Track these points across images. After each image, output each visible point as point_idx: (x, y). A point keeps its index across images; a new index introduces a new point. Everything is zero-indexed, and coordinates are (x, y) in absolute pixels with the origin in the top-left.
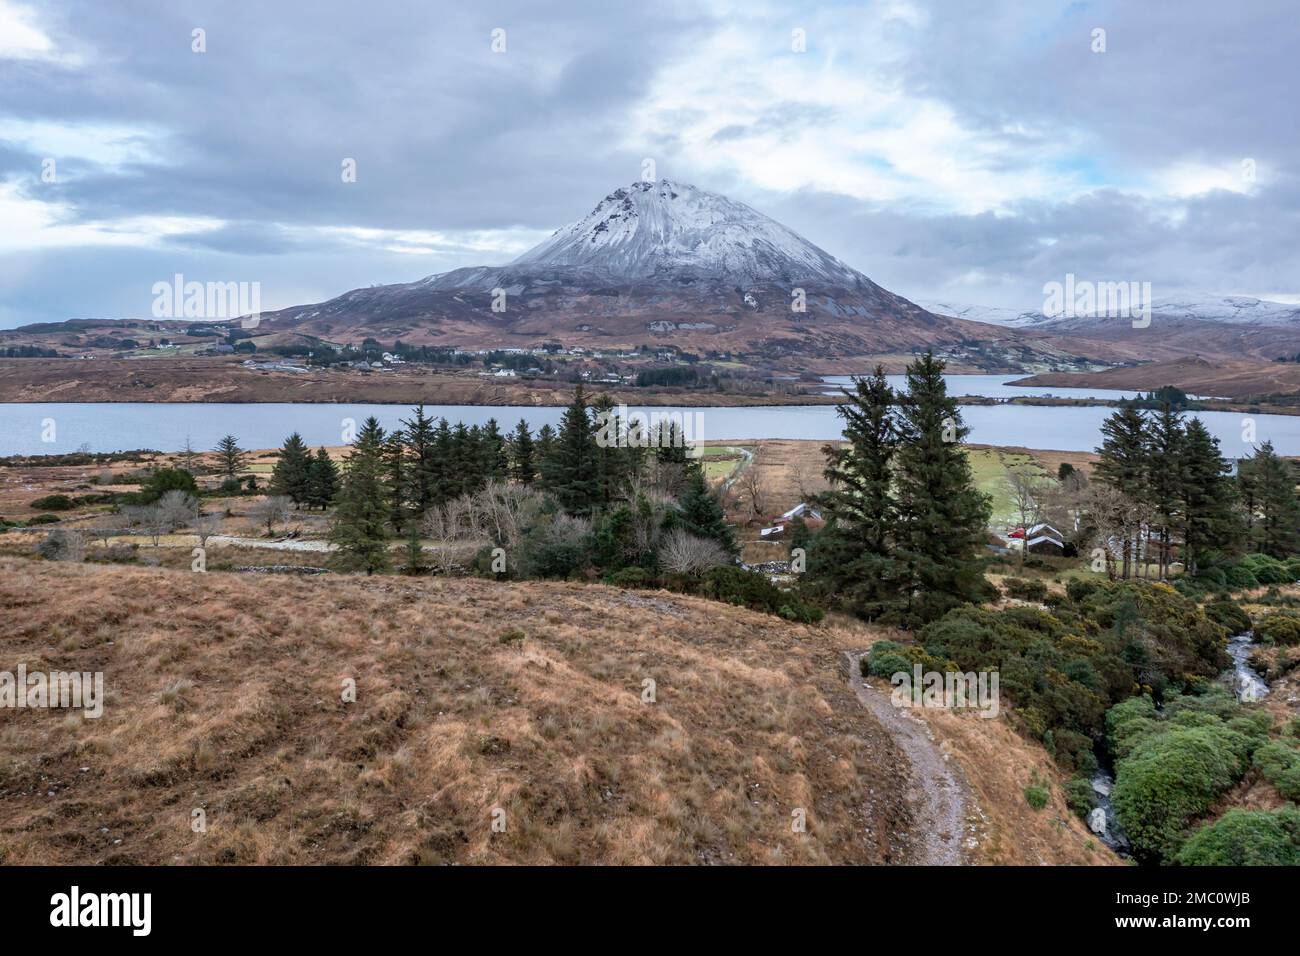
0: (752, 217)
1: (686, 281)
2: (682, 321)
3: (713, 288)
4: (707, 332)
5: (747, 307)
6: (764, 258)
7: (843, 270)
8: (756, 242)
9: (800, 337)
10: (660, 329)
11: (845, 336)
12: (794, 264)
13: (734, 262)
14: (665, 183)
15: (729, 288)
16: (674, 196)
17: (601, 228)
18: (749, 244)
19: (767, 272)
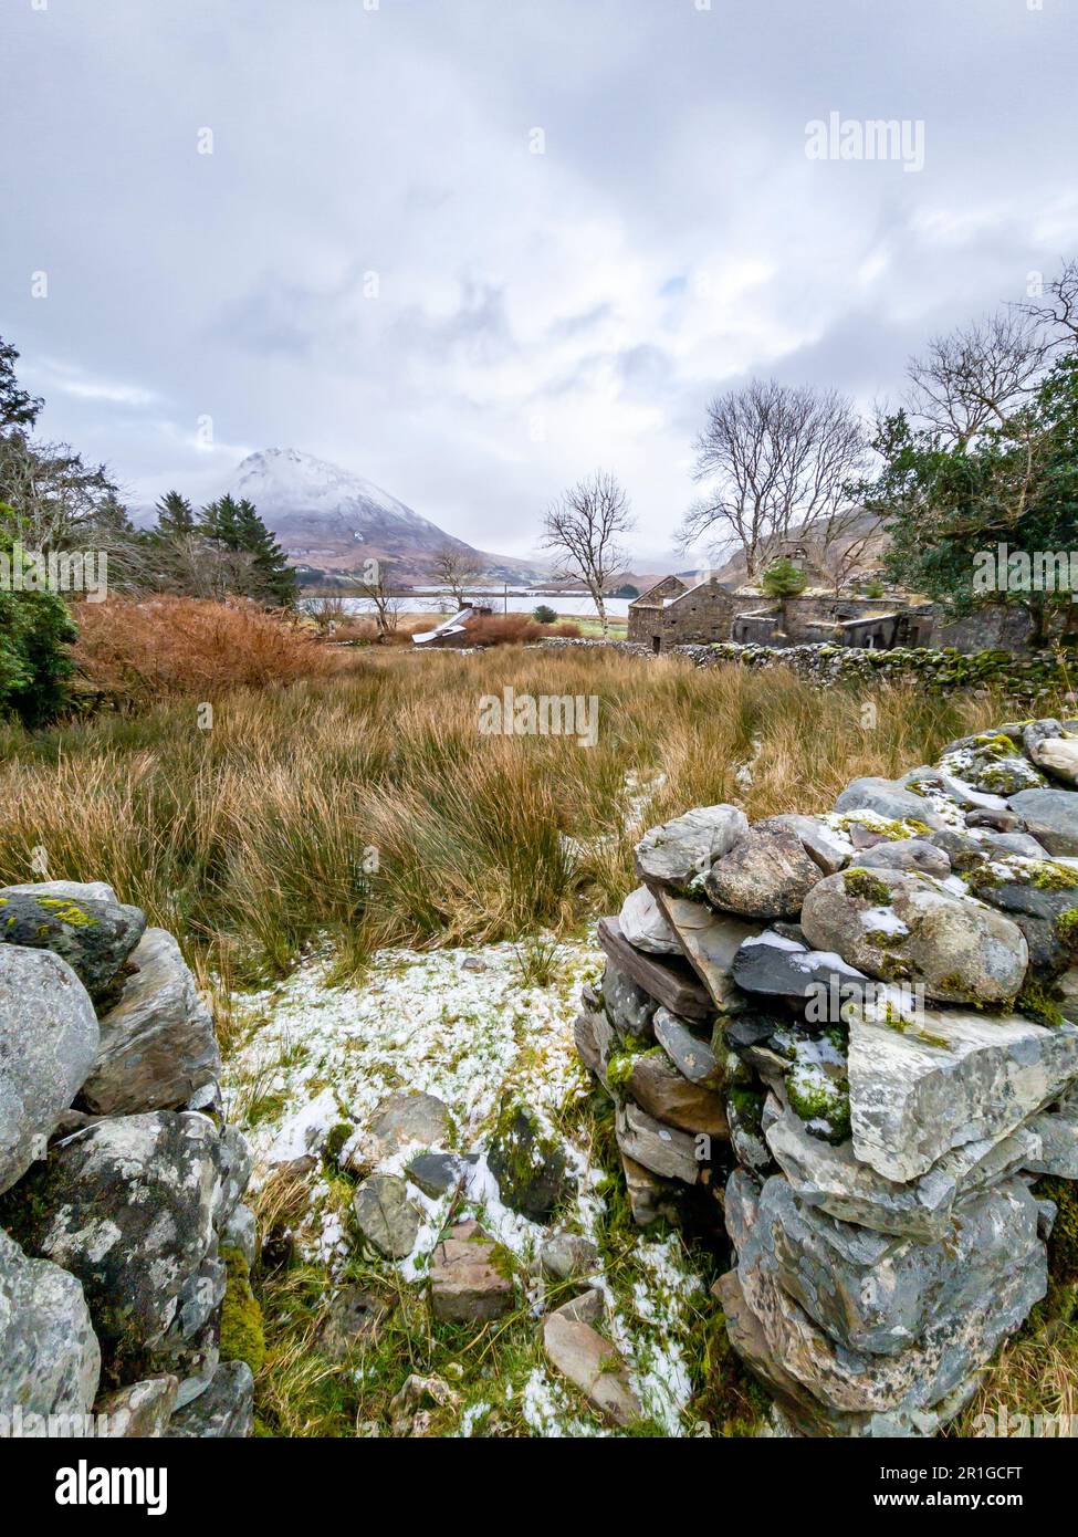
0: (357, 480)
1: (312, 521)
2: (312, 548)
3: (332, 527)
4: (330, 556)
5: (357, 541)
6: (367, 508)
7: (419, 519)
8: (360, 497)
9: (395, 560)
10: (296, 553)
11: (424, 561)
12: (387, 513)
13: (346, 510)
14: (291, 450)
15: (344, 528)
16: (298, 460)
17: (244, 480)
18: (355, 498)
19: (369, 518)
